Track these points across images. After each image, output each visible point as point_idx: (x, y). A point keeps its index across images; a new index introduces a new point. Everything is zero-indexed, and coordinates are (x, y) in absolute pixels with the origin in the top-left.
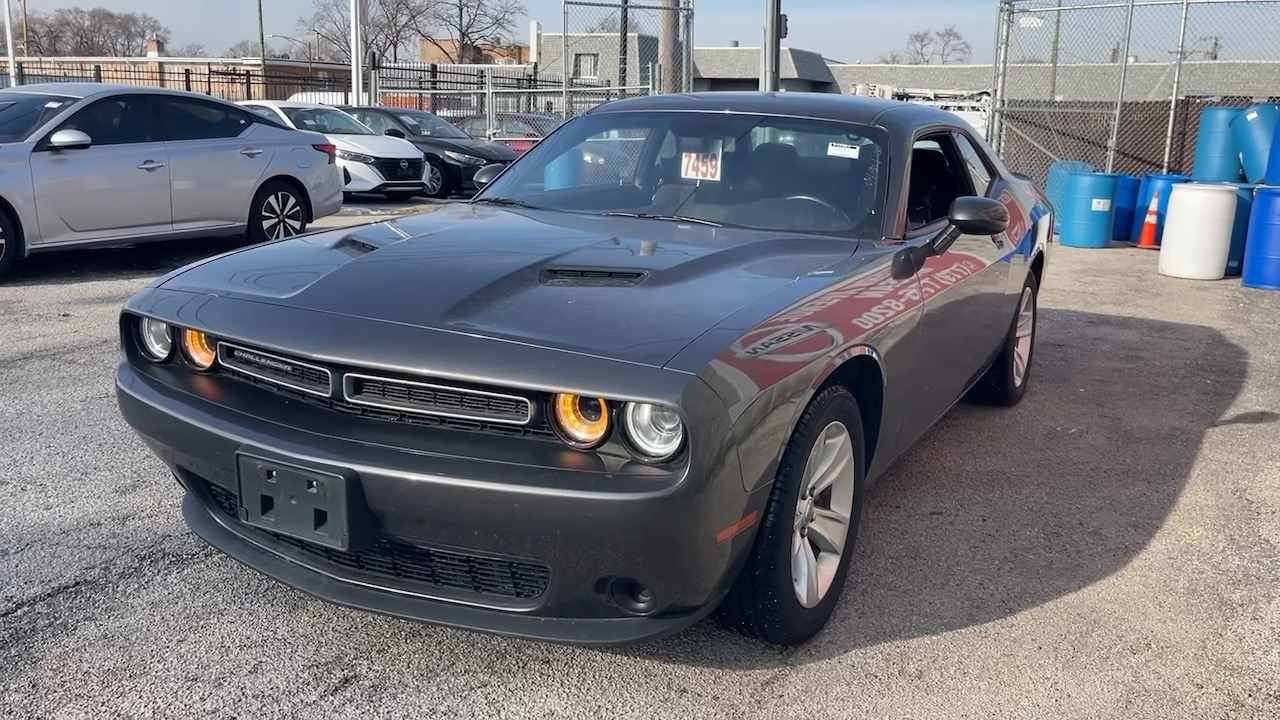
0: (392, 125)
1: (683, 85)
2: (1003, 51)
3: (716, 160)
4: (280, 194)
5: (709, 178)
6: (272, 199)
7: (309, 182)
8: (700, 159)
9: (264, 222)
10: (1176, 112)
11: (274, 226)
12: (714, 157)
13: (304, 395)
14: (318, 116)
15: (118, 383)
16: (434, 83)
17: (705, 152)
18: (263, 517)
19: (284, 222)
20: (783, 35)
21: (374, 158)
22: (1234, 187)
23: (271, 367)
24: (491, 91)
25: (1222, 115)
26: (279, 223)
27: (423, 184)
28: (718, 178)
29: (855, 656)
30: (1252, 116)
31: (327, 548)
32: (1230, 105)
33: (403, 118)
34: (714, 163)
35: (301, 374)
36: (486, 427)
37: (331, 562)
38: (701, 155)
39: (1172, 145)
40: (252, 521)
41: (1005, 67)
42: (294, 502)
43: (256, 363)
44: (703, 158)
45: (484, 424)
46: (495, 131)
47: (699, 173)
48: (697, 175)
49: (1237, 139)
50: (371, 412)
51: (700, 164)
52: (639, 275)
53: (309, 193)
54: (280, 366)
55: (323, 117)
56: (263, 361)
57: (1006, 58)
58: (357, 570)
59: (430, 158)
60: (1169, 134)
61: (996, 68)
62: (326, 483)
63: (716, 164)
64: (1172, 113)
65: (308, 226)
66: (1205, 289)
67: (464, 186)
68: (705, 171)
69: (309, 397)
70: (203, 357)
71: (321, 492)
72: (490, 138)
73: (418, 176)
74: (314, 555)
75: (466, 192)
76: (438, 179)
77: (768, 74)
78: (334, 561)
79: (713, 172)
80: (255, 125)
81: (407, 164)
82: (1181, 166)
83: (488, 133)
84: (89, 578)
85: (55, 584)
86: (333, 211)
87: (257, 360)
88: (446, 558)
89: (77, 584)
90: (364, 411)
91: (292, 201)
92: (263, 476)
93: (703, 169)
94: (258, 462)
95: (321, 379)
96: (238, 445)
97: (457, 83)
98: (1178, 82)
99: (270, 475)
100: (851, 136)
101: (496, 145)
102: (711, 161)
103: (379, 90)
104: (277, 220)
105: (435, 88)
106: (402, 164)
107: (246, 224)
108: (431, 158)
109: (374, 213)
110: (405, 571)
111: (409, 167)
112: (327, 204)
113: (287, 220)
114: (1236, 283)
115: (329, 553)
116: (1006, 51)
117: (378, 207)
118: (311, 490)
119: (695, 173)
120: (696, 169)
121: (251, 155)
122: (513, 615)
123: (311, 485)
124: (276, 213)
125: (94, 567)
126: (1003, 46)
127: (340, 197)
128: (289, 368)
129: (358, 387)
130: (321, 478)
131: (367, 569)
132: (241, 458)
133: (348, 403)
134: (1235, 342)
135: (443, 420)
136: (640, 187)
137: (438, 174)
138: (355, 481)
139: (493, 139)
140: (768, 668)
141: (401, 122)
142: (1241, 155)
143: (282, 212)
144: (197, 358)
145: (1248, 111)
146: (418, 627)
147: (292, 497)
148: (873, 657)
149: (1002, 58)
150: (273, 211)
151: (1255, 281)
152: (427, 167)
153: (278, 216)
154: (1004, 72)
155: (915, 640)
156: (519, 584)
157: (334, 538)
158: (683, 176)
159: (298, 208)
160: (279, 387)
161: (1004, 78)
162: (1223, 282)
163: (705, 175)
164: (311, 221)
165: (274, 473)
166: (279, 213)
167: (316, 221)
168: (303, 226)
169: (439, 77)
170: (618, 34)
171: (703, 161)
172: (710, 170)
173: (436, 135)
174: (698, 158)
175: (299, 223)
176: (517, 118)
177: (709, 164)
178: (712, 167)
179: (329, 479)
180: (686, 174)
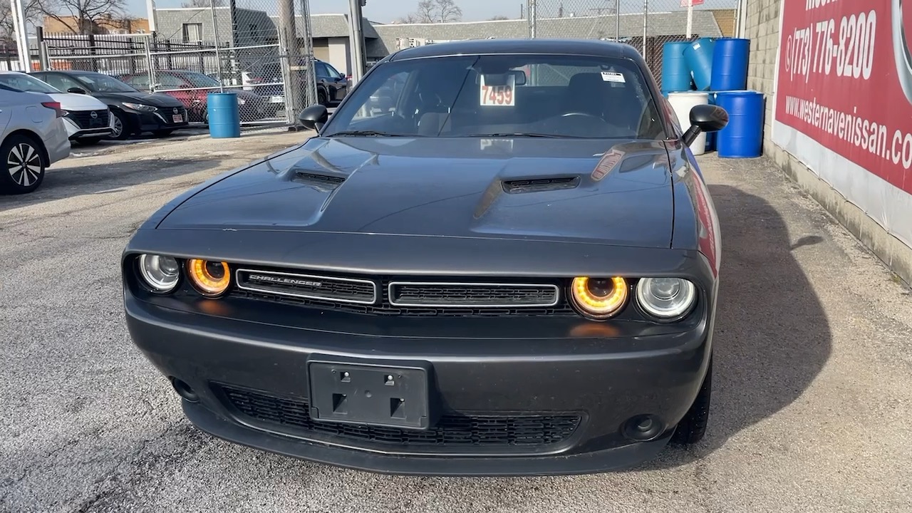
0: (68, 84)
1: (305, 42)
3: (511, 90)
4: (20, 145)
5: (504, 104)
6: (14, 150)
7: (42, 131)
8: (496, 91)
9: (10, 170)
10: (646, 47)
11: (19, 172)
12: (509, 88)
13: (337, 304)
14: (10, 81)
16: (93, 49)
17: (499, 84)
18: (335, 413)
19: (27, 169)
20: (363, 3)
21: (68, 111)
22: (706, 94)
23: (295, 285)
24: (150, 54)
25: (676, 47)
26: (22, 169)
27: (111, 130)
28: (512, 104)
29: (733, 441)
30: (697, 46)
31: (369, 427)
32: (679, 40)
33: (81, 78)
34: (508, 93)
35: (329, 287)
36: (513, 312)
37: (374, 439)
38: (497, 88)
40: (323, 417)
41: (535, 21)
42: (369, 396)
43: (276, 283)
44: (499, 90)
45: (512, 310)
46: (156, 85)
47: (496, 101)
48: (494, 103)
49: (688, 62)
50: (410, 312)
51: (496, 94)
52: (572, 179)
53: (45, 143)
54: (308, 283)
55: (15, 81)
56: (286, 281)
57: (535, 14)
59: (112, 108)
61: (530, 22)
62: (405, 376)
63: (511, 94)
64: (644, 47)
65: (46, 169)
67: (142, 129)
68: (500, 99)
69: (343, 306)
70: (213, 286)
71: (400, 384)
72: (153, 91)
73: (106, 124)
75: (143, 134)
76: (119, 125)
77: (356, 33)
78: (377, 439)
79: (508, 99)
81: (96, 115)
83: (151, 86)
84: (106, 490)
86: (65, 156)
87: (279, 280)
88: (486, 421)
89: (98, 497)
91: (31, 150)
92: (336, 378)
94: (333, 367)
95: (364, 290)
96: (305, 355)
98: (646, 27)
99: (342, 375)
100: (604, 66)
101: (159, 95)
102: (506, 91)
103: (49, 57)
104: (21, 167)
105: (94, 54)
106: (92, 115)
109: (77, 155)
111: (98, 117)
112: (58, 151)
113: (28, 166)
114: (714, 155)
116: (535, 10)
117: (79, 150)
118: (388, 383)
119: (492, 101)
120: (493, 98)
122: (543, 458)
123: (386, 379)
124: (19, 161)
125: (102, 480)
126: (533, 6)
127: (68, 144)
128: (319, 284)
129: (397, 291)
130: (400, 373)
131: (410, 441)
132: (313, 366)
133: (392, 306)
134: (750, 193)
135: (476, 310)
136: (403, 117)
137: (119, 121)
138: (431, 368)
139: (155, 91)
141: (81, 82)
142: (692, 73)
143: (24, 159)
144: (209, 289)
145: (694, 43)
147: (367, 392)
149: (533, 14)
150: (16, 159)
151: (726, 153)
152: (112, 116)
153: (21, 164)
155: (759, 423)
156: (549, 432)
157: (415, 419)
158: (482, 104)
159: (37, 156)
160: (307, 301)
162: (705, 155)
163: (501, 102)
164: (48, 166)
165: (347, 374)
166: (22, 161)
167: (51, 165)
168: (42, 170)
169: (97, 45)
170: (229, 8)
171: (498, 92)
172: (505, 98)
173: (110, 90)
174: (494, 90)
175: (39, 168)
176: (171, 74)
177: (504, 94)
178: (507, 96)
179: (408, 372)
180: (485, 103)
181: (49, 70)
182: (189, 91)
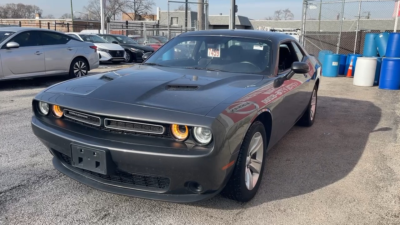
0: (114, 40)
1: (205, 27)
2: (304, 16)
3: (219, 51)
4: (79, 62)
5: (216, 56)
6: (77, 63)
7: (89, 58)
9: (74, 71)
11: (78, 72)
12: (218, 50)
13: (92, 125)
14: (91, 37)
15: (32, 122)
17: (215, 48)
18: (79, 164)
19: (81, 71)
20: (236, 11)
21: (109, 50)
22: (376, 58)
23: (81, 117)
24: (145, 29)
25: (372, 36)
27: (124, 58)
28: (219, 56)
29: (264, 205)
30: (381, 36)
31: (99, 174)
32: (374, 33)
33: (117, 38)
34: (218, 52)
35: (90, 119)
36: (150, 135)
38: (214, 49)
39: (356, 45)
40: (76, 165)
41: (305, 21)
42: (89, 159)
43: (76, 115)
44: (215, 50)
46: (147, 42)
47: (213, 55)
49: (377, 43)
50: (113, 131)
51: (214, 52)
52: (196, 87)
53: (89, 62)
54: (84, 116)
55: (92, 38)
56: (78, 115)
57: (305, 18)
58: (110, 181)
60: (356, 42)
61: (303, 22)
66: (367, 90)
67: (137, 59)
69: (93, 126)
70: (59, 114)
71: (98, 156)
72: (145, 44)
73: (123, 56)
74: (95, 176)
75: (137, 61)
76: (129, 57)
77: (232, 24)
78: (102, 177)
79: (218, 54)
80: (71, 40)
81: (119, 52)
82: (359, 52)
83: (144, 42)
84: (23, 184)
85: (12, 186)
86: (96, 67)
87: (76, 114)
88: (137, 176)
89: (19, 186)
90: (111, 130)
91: (83, 64)
92: (79, 151)
93: (215, 54)
94: (78, 147)
95: (97, 121)
96: (71, 141)
97: (134, 27)
98: (358, 26)
99: (81, 151)
100: (261, 43)
101: (147, 46)
102: (217, 51)
103: (110, 29)
104: (78, 70)
105: (127, 28)
106: (117, 52)
107: (69, 71)
108: (126, 50)
109: (109, 68)
110: (124, 180)
111: (120, 53)
112: (94, 65)
113: (82, 70)
114: (377, 87)
115: (100, 175)
116: (305, 16)
117: (110, 66)
120: (212, 54)
121: (70, 50)
122: (158, 194)
123: (94, 154)
124: (78, 68)
125: (24, 180)
126: (304, 15)
127: (98, 63)
128: (87, 117)
129: (109, 123)
130: (98, 152)
131: (112, 180)
132: (72, 146)
133: (106, 128)
134: (377, 106)
135: (136, 133)
136: (194, 59)
137: (129, 55)
138: (108, 152)
139: (146, 44)
140: (238, 209)
141: (117, 39)
142: (378, 48)
143: (80, 67)
144: (57, 114)
145: (380, 34)
146: (128, 198)
148: (270, 205)
149: (304, 19)
150: (77, 67)
151: (383, 87)
152: (125, 53)
153: (79, 69)
154: (305, 23)
155: (283, 200)
156: (160, 184)
157: (102, 170)
158: (208, 56)
159: (85, 66)
160: (84, 123)
161: (305, 25)
162: (373, 87)
164: (89, 70)
165: (83, 150)
166: (79, 68)
167: (91, 70)
168: (87, 72)
169: (129, 25)
170: (185, 11)
171: (214, 51)
172: (217, 54)
173: (128, 43)
174: (213, 50)
175: (86, 71)
176: (153, 38)
177: (216, 52)
178: (217, 53)
179: (100, 152)
180: (209, 55)
181: (109, 34)
182: (160, 45)
